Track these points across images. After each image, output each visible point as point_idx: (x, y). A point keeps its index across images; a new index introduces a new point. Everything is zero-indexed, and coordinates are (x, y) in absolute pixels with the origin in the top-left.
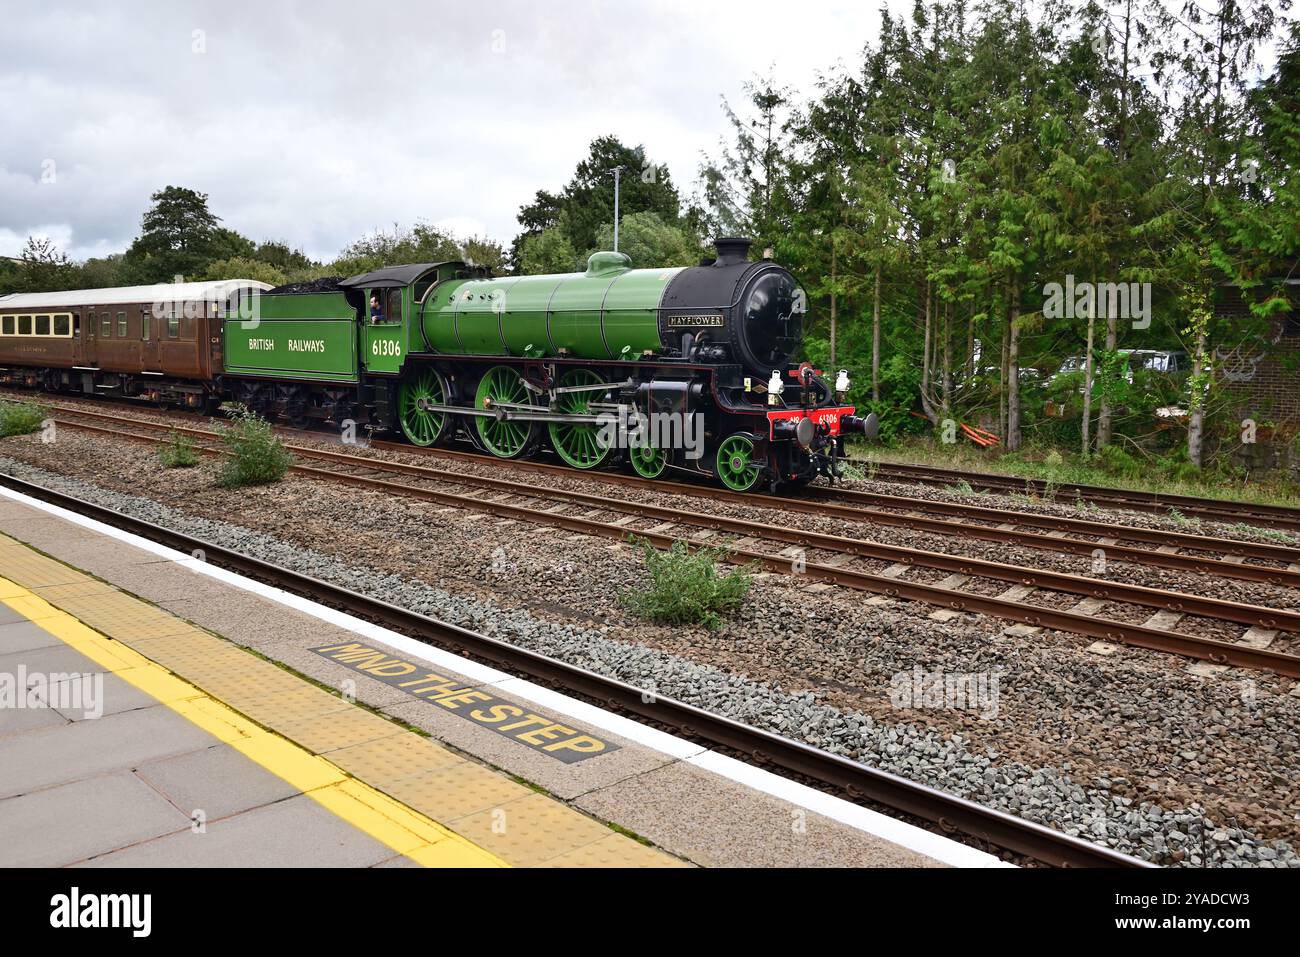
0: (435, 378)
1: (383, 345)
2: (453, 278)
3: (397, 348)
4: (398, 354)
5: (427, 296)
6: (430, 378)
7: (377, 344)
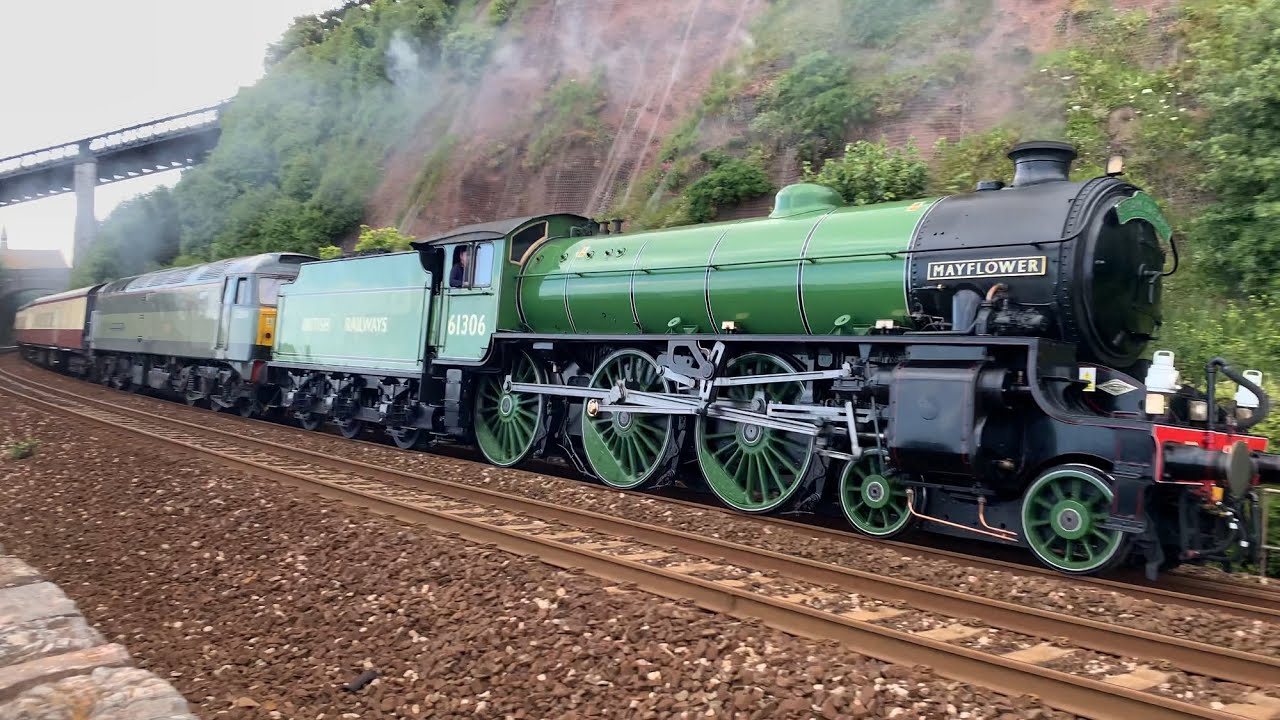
0: (528, 364)
1: (462, 321)
2: (567, 236)
3: (482, 324)
4: (481, 333)
5: (529, 257)
6: (522, 363)
7: (455, 321)
